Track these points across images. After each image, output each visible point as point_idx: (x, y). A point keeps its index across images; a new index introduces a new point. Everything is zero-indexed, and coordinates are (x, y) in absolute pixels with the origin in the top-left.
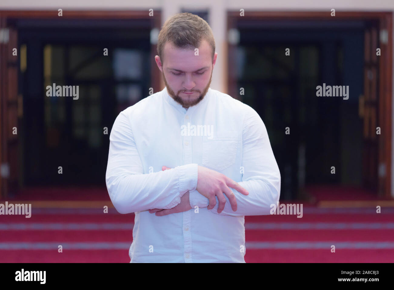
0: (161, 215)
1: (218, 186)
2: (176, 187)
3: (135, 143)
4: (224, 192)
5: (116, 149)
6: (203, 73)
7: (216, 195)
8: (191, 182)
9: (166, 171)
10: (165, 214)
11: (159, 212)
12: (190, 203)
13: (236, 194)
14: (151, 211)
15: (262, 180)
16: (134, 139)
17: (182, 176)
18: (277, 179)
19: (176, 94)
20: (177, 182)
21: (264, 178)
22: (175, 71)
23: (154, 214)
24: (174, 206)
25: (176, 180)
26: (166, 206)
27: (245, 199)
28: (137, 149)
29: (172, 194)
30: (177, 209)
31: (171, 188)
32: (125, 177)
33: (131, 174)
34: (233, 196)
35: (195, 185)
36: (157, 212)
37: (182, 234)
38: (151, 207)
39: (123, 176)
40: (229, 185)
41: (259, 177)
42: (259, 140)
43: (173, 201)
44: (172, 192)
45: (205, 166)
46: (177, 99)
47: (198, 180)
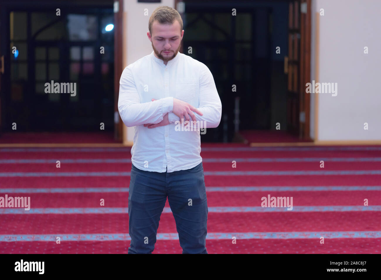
0: (151, 128)
1: (185, 110)
2: (161, 111)
3: (135, 85)
4: (189, 114)
5: (124, 89)
6: (176, 39)
7: (184, 115)
8: (169, 107)
9: (154, 101)
10: (154, 127)
11: (150, 126)
12: (169, 121)
13: (196, 115)
14: (145, 125)
15: (211, 107)
16: (134, 83)
17: (164, 104)
18: (219, 106)
19: (159, 53)
20: (161, 107)
21: (213, 106)
22: (159, 38)
23: (147, 127)
24: (159, 122)
25: (160, 106)
26: (155, 122)
27: (201, 118)
28: (136, 89)
29: (158, 115)
30: (161, 124)
31: (158, 111)
32: (130, 105)
33: (134, 103)
34: (194, 116)
35: (171, 109)
36: (149, 126)
37: (164, 139)
38: (146, 123)
39: (129, 104)
40: (192, 109)
41: (209, 105)
42: (209, 83)
43: (159, 119)
44: (158, 113)
45: (177, 98)
46: (160, 56)
47: (174, 106)
